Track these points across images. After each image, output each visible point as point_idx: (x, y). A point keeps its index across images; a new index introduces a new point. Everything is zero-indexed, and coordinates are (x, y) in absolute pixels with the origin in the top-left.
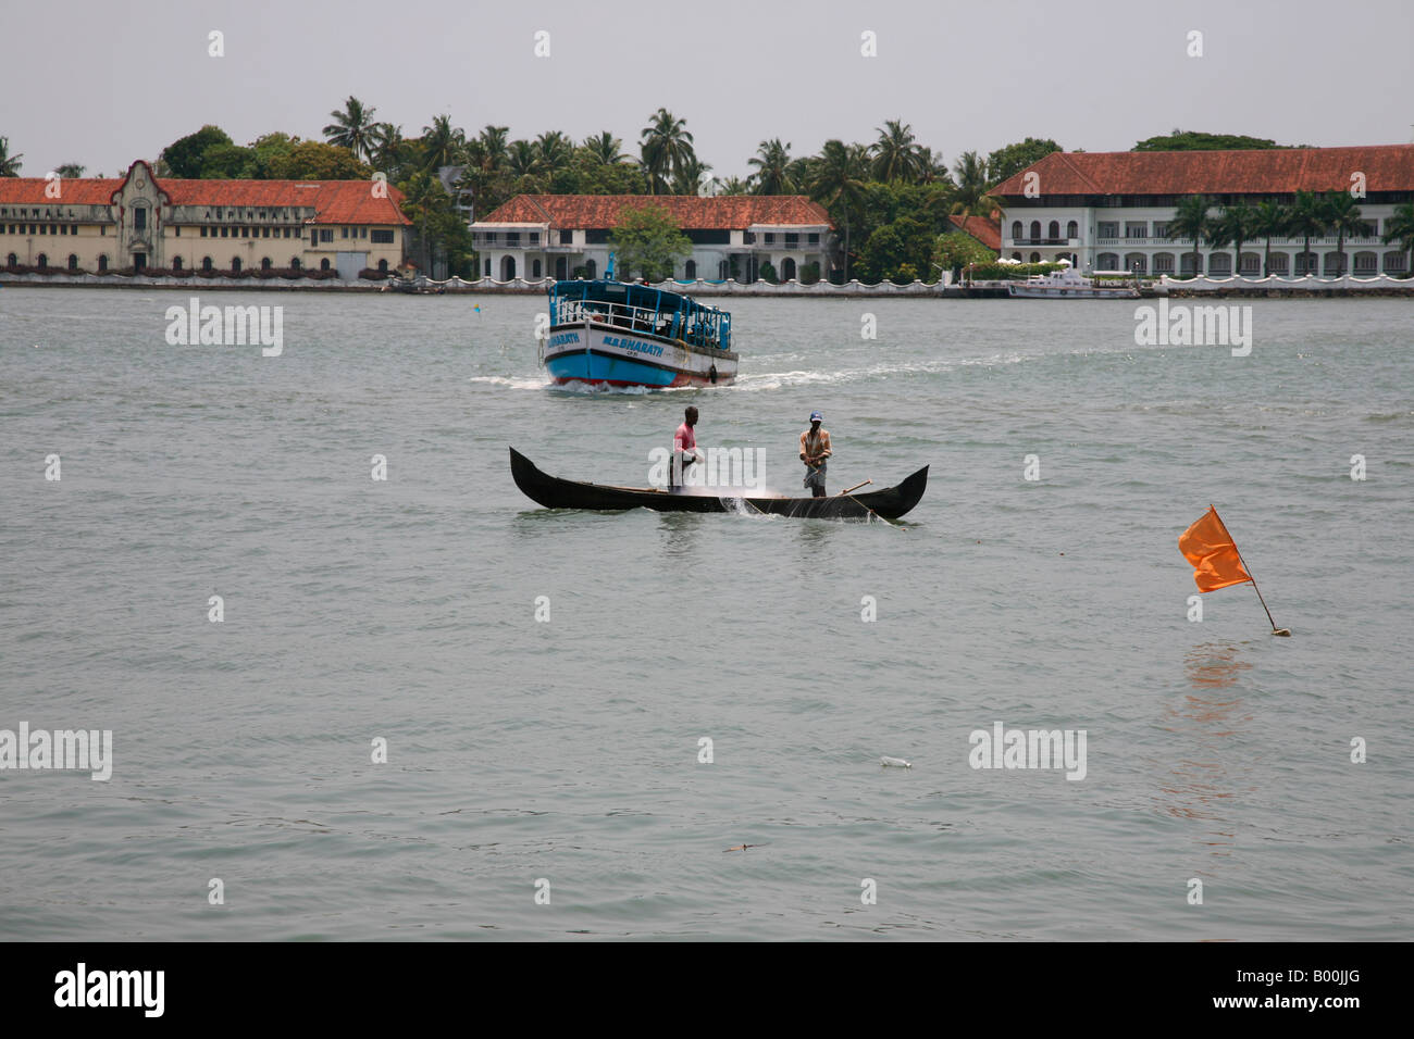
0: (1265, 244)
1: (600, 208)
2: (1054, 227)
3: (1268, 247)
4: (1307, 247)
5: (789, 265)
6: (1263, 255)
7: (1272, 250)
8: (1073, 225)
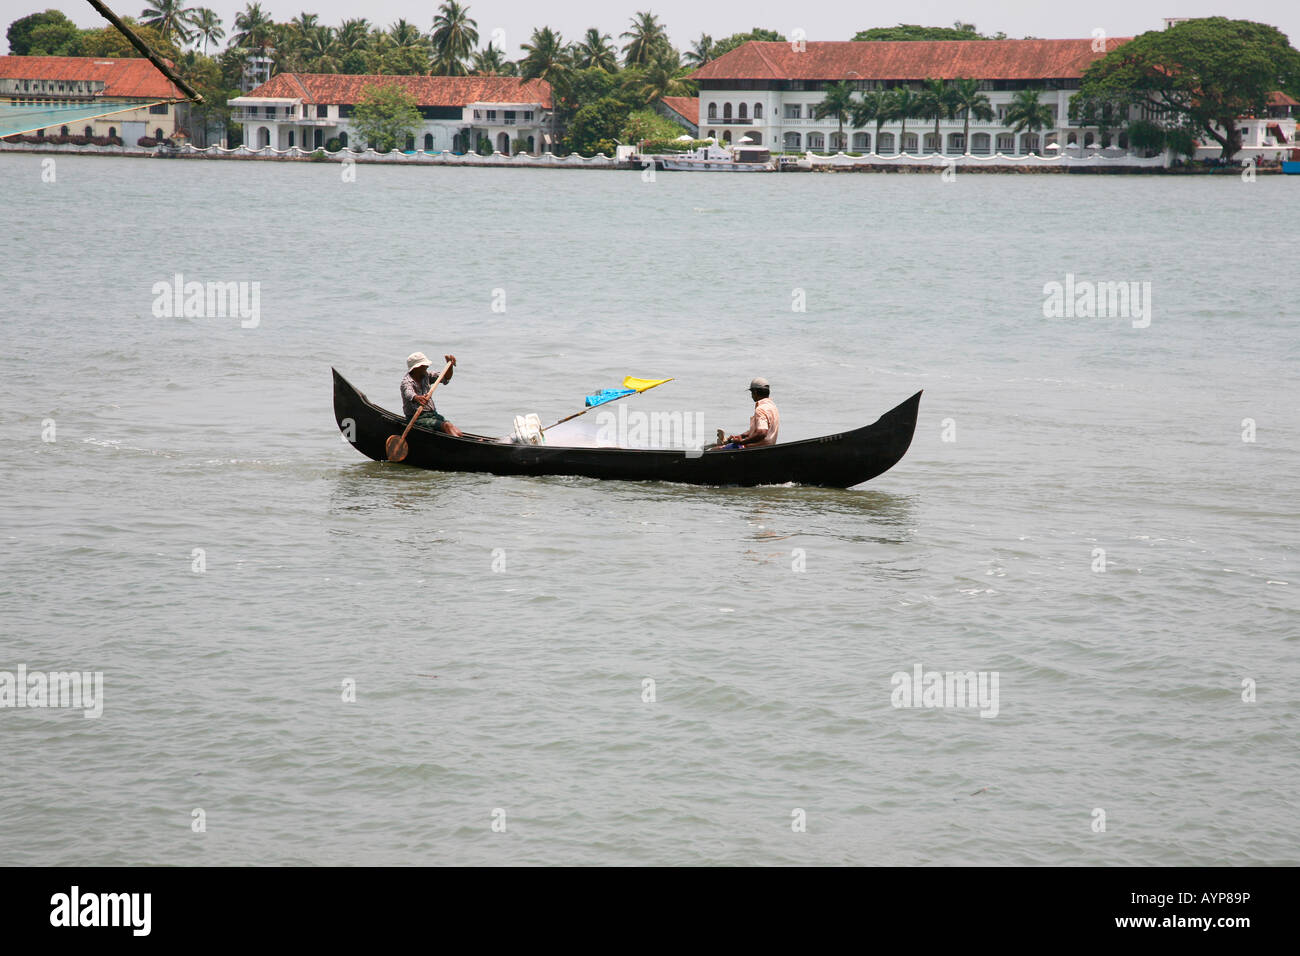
0: (901, 126)
1: (354, 86)
2: (743, 108)
3: (903, 128)
4: (937, 128)
5: (504, 138)
6: (897, 134)
7: (907, 131)
8: (758, 106)
